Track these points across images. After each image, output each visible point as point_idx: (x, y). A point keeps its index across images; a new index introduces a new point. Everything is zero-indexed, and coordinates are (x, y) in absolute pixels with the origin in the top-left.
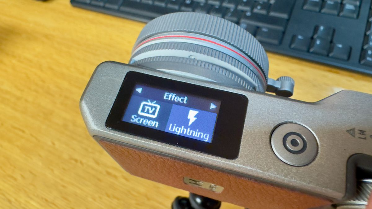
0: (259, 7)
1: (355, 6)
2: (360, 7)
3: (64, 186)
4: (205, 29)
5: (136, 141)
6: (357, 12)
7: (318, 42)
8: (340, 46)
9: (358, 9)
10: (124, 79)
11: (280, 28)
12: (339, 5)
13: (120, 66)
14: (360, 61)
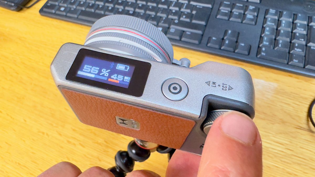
0: (184, 17)
1: (254, 16)
2: (257, 16)
3: (33, 153)
4: (129, 25)
5: (83, 87)
6: (255, 21)
7: (227, 42)
8: (243, 45)
9: (256, 18)
10: (78, 53)
11: (200, 32)
12: (243, 15)
13: (76, 45)
14: (257, 56)
